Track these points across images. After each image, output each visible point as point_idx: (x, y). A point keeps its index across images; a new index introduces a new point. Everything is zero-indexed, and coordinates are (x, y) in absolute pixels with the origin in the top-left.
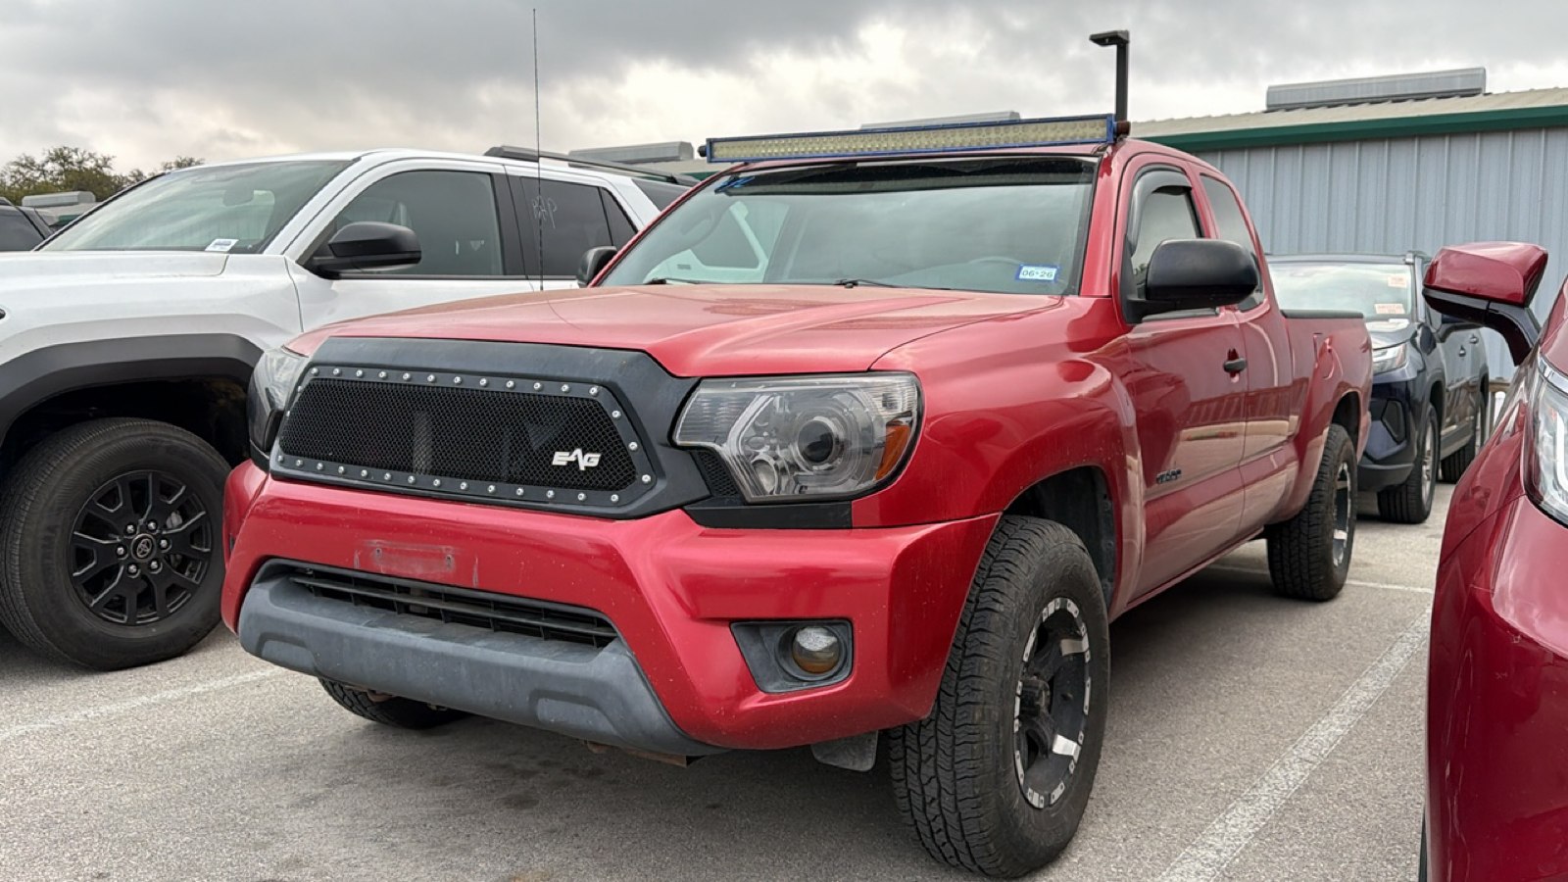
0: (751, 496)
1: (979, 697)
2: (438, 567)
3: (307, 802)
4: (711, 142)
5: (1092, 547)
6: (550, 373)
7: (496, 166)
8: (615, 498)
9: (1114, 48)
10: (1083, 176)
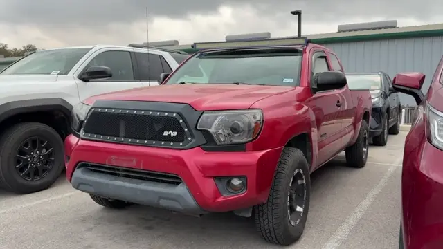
0: (218, 143)
1: (278, 196)
2: (132, 164)
3: (90, 229)
4: (195, 44)
5: (305, 155)
6: (161, 110)
7: (131, 49)
8: (181, 144)
9: (297, 15)
10: (299, 54)
